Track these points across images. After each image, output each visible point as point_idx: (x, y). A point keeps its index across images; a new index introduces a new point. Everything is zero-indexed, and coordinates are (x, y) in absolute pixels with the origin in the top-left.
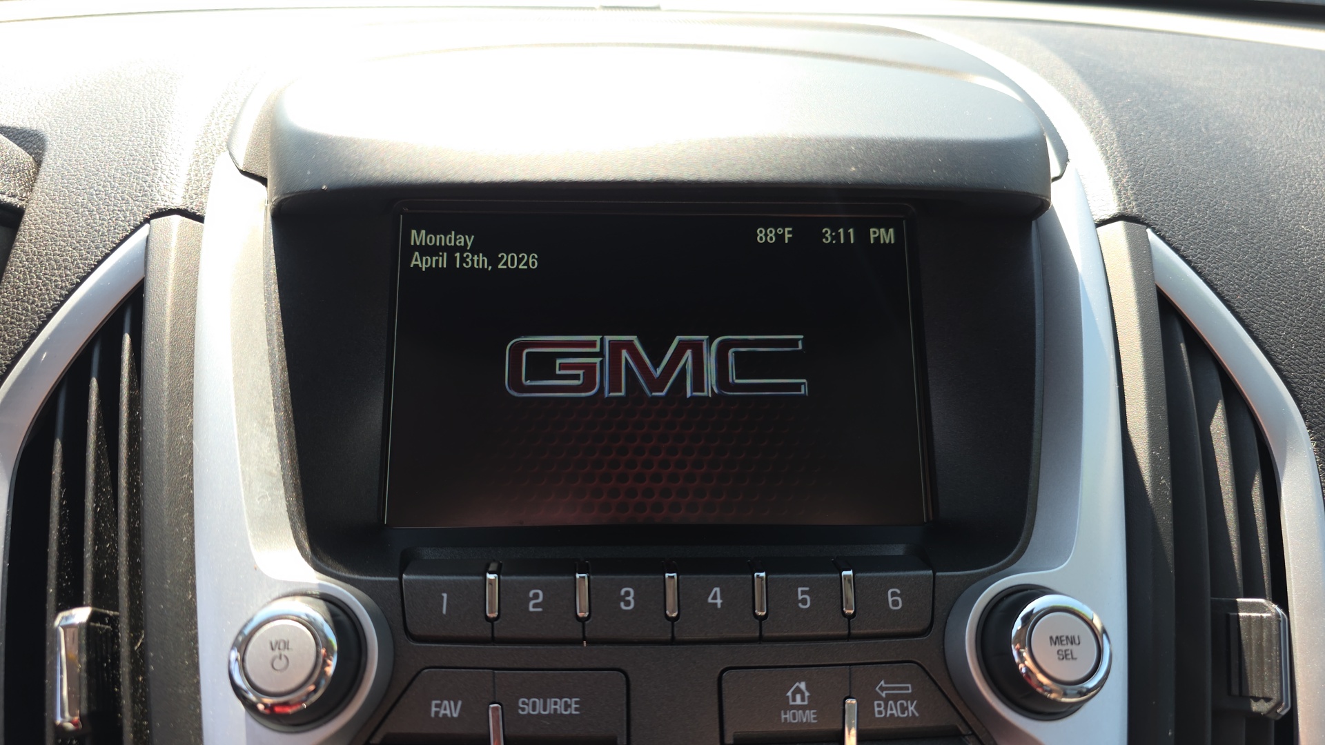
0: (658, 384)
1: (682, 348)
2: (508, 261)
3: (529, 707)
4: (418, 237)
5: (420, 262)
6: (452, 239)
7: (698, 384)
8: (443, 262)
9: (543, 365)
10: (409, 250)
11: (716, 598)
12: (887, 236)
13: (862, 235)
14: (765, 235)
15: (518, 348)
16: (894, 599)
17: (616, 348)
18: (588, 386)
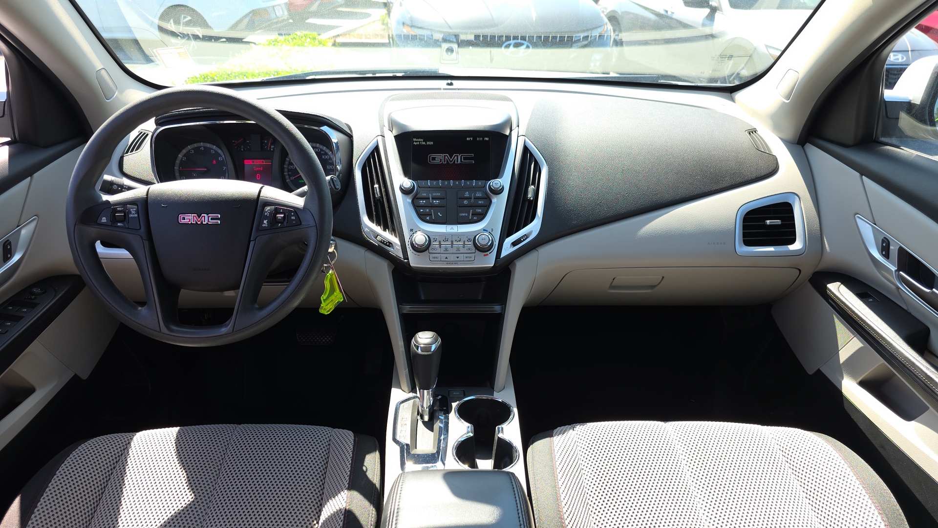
0: (451, 161)
1: (455, 156)
2: (428, 143)
3: (434, 194)
4: (414, 140)
5: (415, 143)
6: (420, 140)
7: (457, 161)
8: (418, 143)
9: (434, 159)
10: (413, 142)
11: (457, 183)
12: (487, 139)
13: (483, 139)
14: (468, 139)
15: (430, 156)
16: (480, 183)
17: (445, 156)
18: (441, 161)
